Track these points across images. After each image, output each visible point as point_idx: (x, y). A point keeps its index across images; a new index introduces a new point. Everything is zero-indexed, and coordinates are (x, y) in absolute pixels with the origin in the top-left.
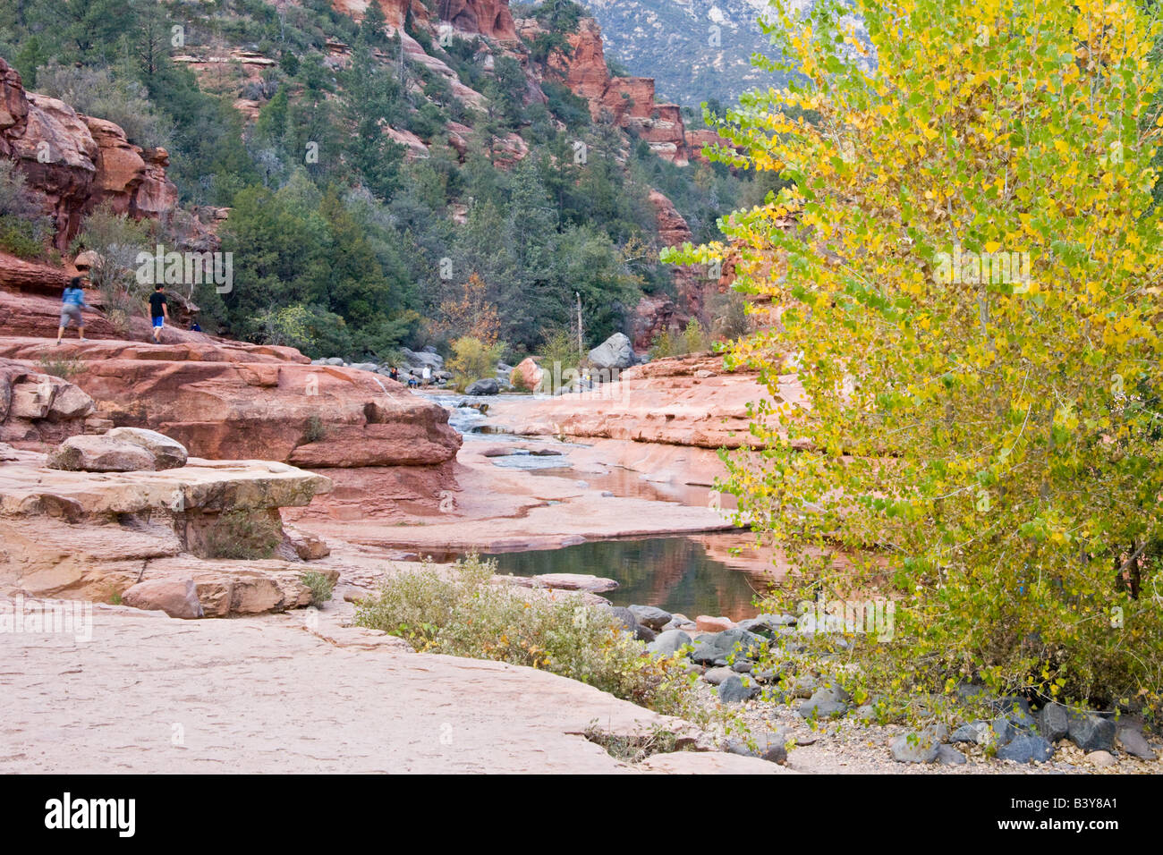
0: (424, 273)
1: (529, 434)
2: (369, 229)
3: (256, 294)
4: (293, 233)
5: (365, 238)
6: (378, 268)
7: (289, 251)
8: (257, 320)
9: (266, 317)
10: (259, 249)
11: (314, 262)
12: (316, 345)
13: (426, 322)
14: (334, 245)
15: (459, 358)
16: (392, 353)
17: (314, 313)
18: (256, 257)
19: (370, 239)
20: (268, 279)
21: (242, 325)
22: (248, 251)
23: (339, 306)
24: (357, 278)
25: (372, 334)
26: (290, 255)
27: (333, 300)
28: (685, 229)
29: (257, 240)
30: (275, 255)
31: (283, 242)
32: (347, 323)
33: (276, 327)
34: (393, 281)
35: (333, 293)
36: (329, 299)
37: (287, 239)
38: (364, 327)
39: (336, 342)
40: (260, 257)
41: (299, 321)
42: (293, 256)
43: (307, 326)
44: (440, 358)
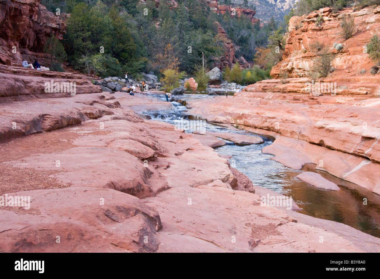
0: (147, 43)
1: (216, 122)
2: (128, 25)
3: (82, 49)
4: (97, 24)
5: (126, 28)
6: (132, 40)
7: (96, 32)
8: (81, 60)
9: (84, 59)
10: (83, 30)
11: (106, 36)
12: (107, 71)
13: (150, 62)
14: (114, 30)
15: (166, 78)
16: (138, 75)
17: (106, 57)
18: (82, 33)
19: (128, 28)
20: (87, 43)
21: (76, 62)
22: (78, 31)
23: (116, 55)
24: (123, 44)
25: (129, 67)
26: (96, 33)
27: (114, 53)
28: (225, 33)
29: (82, 26)
30: (90, 33)
31: (93, 27)
32: (120, 62)
33: (90, 63)
34: (138, 45)
35: (114, 50)
36: (112, 52)
37: (95, 26)
38: (127, 64)
39: (115, 70)
40: (83, 33)
41: (100, 61)
42: (97, 34)
43: (103, 63)
44: (156, 77)
